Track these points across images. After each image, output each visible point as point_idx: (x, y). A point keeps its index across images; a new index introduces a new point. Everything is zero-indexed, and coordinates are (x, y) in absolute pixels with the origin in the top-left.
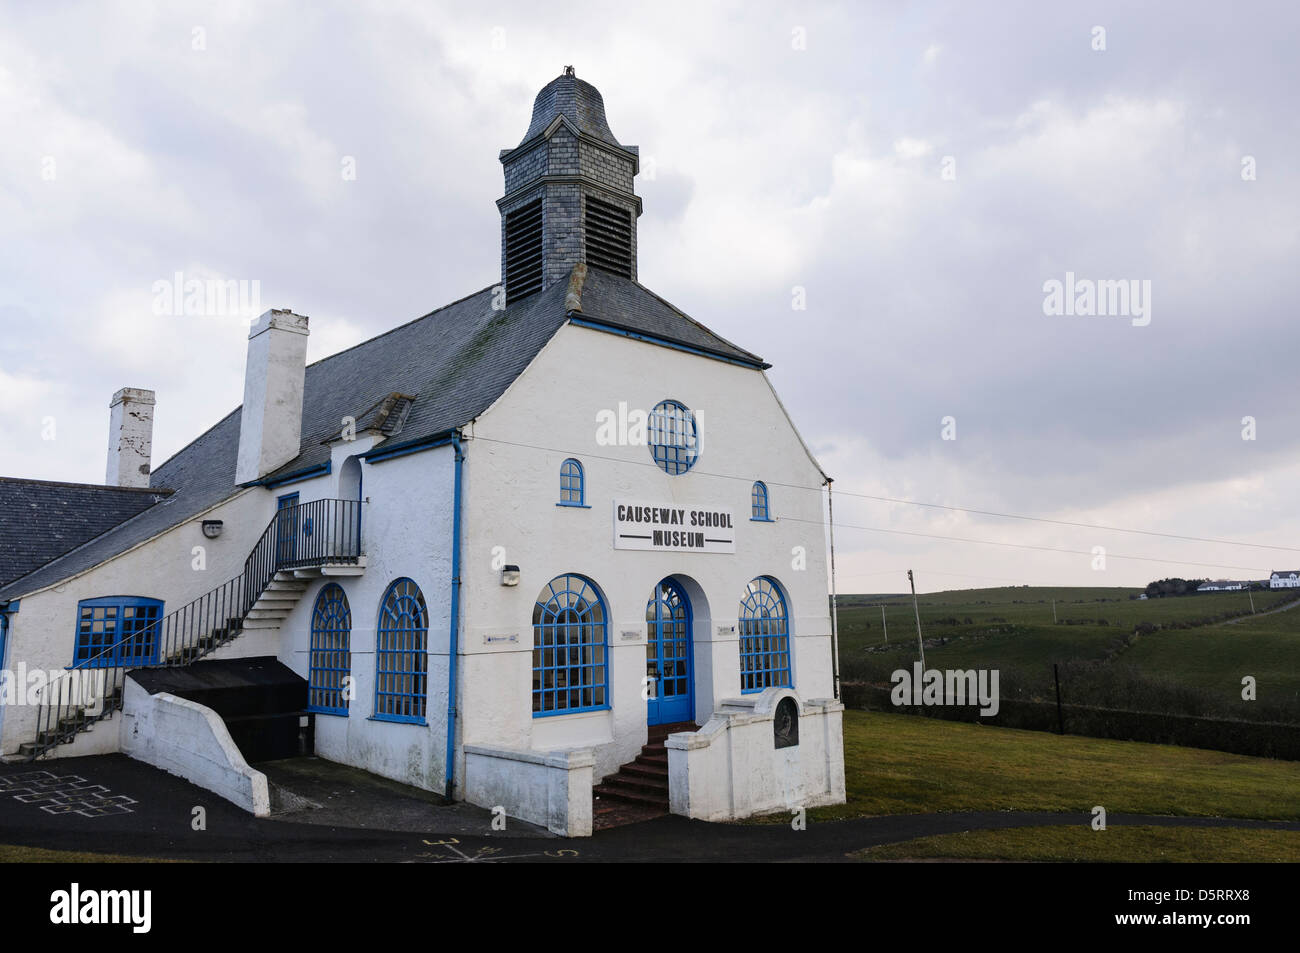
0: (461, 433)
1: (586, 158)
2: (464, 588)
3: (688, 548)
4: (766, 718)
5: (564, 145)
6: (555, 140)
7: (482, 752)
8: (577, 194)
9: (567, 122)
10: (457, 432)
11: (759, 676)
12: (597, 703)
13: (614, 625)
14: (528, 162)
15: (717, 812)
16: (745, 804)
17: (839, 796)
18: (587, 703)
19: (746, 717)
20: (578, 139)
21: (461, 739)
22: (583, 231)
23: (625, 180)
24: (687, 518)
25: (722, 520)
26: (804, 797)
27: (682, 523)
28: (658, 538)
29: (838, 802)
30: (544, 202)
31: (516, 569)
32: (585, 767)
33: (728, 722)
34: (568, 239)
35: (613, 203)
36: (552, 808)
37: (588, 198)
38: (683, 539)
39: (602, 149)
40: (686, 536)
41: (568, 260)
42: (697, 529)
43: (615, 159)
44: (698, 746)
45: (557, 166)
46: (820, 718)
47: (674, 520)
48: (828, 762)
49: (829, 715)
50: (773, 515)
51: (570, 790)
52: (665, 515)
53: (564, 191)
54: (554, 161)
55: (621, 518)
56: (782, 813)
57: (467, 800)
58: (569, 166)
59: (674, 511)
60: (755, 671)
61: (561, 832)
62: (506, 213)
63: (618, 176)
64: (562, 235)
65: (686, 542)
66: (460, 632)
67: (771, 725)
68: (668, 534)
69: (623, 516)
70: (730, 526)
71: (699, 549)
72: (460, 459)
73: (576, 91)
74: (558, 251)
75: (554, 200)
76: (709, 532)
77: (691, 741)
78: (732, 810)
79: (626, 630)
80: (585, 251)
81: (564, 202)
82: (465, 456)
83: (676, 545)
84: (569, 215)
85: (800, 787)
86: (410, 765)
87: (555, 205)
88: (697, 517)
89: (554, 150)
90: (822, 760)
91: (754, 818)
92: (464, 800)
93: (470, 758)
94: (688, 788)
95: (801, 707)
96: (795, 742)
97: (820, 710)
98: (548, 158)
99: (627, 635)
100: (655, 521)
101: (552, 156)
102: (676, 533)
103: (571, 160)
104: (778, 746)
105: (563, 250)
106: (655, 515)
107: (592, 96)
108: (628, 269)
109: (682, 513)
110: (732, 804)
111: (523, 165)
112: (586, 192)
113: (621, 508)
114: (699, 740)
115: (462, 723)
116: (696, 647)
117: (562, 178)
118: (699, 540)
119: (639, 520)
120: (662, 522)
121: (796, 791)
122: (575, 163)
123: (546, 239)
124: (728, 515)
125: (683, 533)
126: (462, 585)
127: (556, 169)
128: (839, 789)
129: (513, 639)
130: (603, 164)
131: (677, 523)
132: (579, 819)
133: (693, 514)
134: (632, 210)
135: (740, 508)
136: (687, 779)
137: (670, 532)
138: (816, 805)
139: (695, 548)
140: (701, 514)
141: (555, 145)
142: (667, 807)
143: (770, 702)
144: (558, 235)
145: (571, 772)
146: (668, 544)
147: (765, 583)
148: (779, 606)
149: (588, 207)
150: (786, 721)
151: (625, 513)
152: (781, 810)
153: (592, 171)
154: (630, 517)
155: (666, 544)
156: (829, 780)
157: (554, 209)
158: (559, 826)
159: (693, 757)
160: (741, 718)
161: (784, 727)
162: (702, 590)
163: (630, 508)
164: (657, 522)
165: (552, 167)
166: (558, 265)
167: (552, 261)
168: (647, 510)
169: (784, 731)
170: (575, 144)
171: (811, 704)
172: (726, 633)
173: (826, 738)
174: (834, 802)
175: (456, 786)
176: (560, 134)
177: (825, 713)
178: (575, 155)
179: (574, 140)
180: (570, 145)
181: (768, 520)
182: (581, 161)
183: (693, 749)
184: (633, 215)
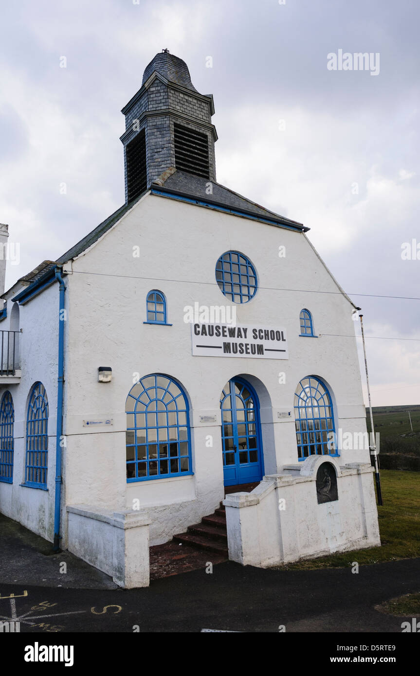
0: (62, 268)
1: (174, 99)
2: (66, 385)
3: (251, 355)
4: (310, 479)
5: (158, 92)
6: (152, 89)
7: (76, 511)
8: (168, 122)
9: (159, 75)
10: (58, 268)
11: (312, 447)
12: (183, 470)
13: (194, 412)
14: (137, 108)
15: (269, 559)
16: (294, 550)
17: (374, 540)
18: (174, 470)
19: (291, 479)
20: (168, 86)
21: (65, 501)
22: (173, 146)
23: (203, 114)
24: (250, 334)
25: (278, 336)
26: (345, 542)
27: (246, 337)
28: (227, 347)
29: (374, 545)
30: (146, 130)
31: (109, 369)
32: (141, 526)
33: (275, 484)
34: (163, 152)
35: (194, 129)
36: (115, 562)
37: (176, 125)
38: (247, 349)
39: (185, 94)
40: (249, 347)
41: (163, 166)
42: (258, 342)
43: (196, 101)
44: (248, 504)
45: (154, 106)
46: (355, 478)
47: (240, 335)
48: (364, 513)
49: (362, 475)
50: (316, 333)
51: (126, 547)
52: (232, 332)
53: (159, 121)
54: (152, 103)
55: (197, 333)
56: (326, 556)
57: (69, 550)
58: (162, 105)
59: (239, 329)
60: (309, 444)
61: (120, 583)
62: (126, 144)
63: (198, 112)
64: (158, 150)
65: (249, 351)
66: (64, 418)
67: (314, 484)
68: (235, 345)
69: (199, 332)
70: (284, 340)
71: (260, 356)
72: (63, 289)
73: (168, 60)
74: (156, 161)
75: (151, 128)
76: (267, 344)
77: (242, 500)
78: (282, 556)
79: (203, 415)
80: (174, 159)
81: (159, 128)
82: (67, 286)
83: (241, 352)
84: (163, 136)
85: (341, 534)
86: (40, 521)
87: (153, 131)
88: (257, 333)
89: (152, 96)
90: (359, 511)
91: (301, 562)
92: (67, 550)
93: (71, 516)
94: (241, 540)
95: (338, 470)
96: (336, 498)
97: (355, 472)
98: (148, 102)
99: (205, 419)
100: (224, 336)
101: (151, 99)
102: (241, 345)
103: (163, 101)
104: (320, 501)
105: (159, 160)
106: (224, 332)
107: (179, 65)
108: (208, 173)
109: (245, 330)
110: (281, 551)
111: (135, 111)
112: (175, 121)
113: (197, 326)
114: (250, 499)
115: (65, 488)
116: (263, 427)
117: (157, 112)
118: (260, 349)
119: (211, 335)
120: (230, 336)
121: (338, 537)
122: (166, 102)
123: (148, 154)
124: (282, 332)
125: (247, 345)
126: (65, 382)
127: (153, 108)
128: (374, 534)
129: (108, 422)
130: (186, 104)
131: (241, 337)
132: (136, 572)
133: (254, 331)
134: (208, 134)
135: (291, 327)
136: (240, 532)
137: (236, 344)
138: (355, 548)
139: (256, 356)
140: (261, 331)
141: (153, 93)
142: (226, 554)
143: (312, 467)
144: (156, 150)
145: (127, 530)
146: (235, 352)
147: (313, 380)
148: (325, 397)
149: (175, 131)
150: (326, 482)
151: (200, 329)
152: (325, 554)
153: (178, 108)
154: (204, 332)
155: (234, 352)
156: (365, 527)
157: (153, 134)
158: (120, 578)
159: (244, 513)
160: (286, 480)
161: (326, 486)
162: (265, 386)
163: (204, 326)
164: (226, 336)
165: (150, 106)
166: (156, 170)
167: (152, 167)
168: (218, 327)
169: (325, 489)
170: (165, 90)
171: (348, 467)
172: (284, 417)
173: (361, 493)
174: (370, 545)
175: (62, 538)
176: (156, 85)
177: (359, 474)
178: (166, 97)
179: (164, 87)
180: (163, 91)
181: (313, 336)
182: (170, 101)
183: (244, 507)
184: (210, 137)
